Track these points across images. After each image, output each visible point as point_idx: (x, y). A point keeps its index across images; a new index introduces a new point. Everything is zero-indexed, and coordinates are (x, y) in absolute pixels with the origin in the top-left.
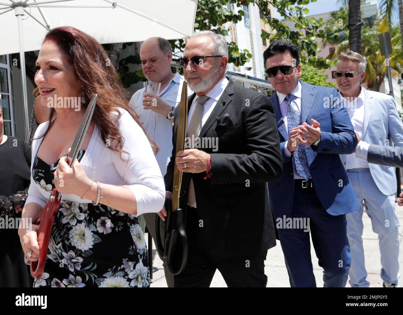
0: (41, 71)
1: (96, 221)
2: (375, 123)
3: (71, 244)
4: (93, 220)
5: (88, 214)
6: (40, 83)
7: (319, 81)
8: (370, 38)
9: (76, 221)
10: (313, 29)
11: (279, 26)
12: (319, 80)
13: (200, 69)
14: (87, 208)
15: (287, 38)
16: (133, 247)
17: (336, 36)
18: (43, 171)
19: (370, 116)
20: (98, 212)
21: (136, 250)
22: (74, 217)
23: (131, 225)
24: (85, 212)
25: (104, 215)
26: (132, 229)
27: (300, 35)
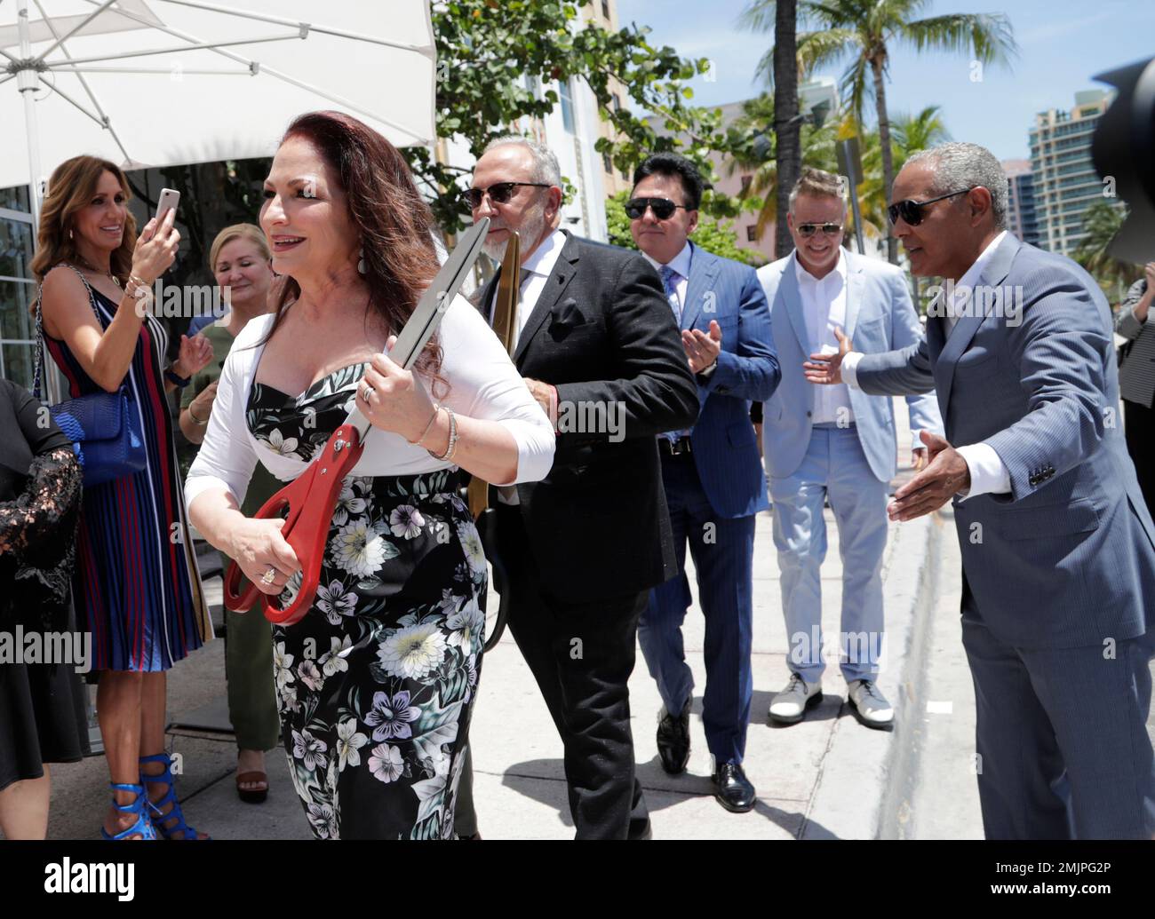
0: (278, 199)
1: (389, 514)
2: (867, 328)
3: (336, 566)
4: (382, 512)
5: (372, 500)
6: (275, 224)
7: (720, 246)
8: (820, 155)
9: (346, 516)
10: (703, 131)
11: (632, 126)
12: (719, 243)
13: (507, 211)
14: (370, 487)
15: (650, 150)
16: (463, 565)
17: (750, 148)
18: (278, 411)
19: (857, 313)
20: (393, 495)
21: (469, 573)
22: (343, 507)
23: (459, 523)
24: (366, 496)
25: (404, 500)
26: (460, 530)
27: (676, 145)
